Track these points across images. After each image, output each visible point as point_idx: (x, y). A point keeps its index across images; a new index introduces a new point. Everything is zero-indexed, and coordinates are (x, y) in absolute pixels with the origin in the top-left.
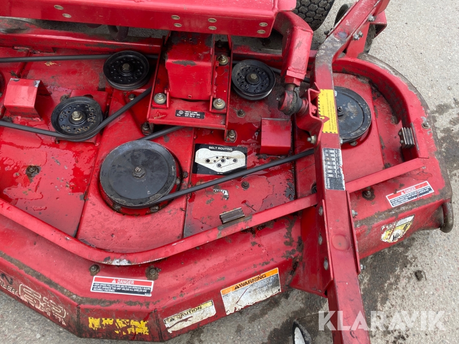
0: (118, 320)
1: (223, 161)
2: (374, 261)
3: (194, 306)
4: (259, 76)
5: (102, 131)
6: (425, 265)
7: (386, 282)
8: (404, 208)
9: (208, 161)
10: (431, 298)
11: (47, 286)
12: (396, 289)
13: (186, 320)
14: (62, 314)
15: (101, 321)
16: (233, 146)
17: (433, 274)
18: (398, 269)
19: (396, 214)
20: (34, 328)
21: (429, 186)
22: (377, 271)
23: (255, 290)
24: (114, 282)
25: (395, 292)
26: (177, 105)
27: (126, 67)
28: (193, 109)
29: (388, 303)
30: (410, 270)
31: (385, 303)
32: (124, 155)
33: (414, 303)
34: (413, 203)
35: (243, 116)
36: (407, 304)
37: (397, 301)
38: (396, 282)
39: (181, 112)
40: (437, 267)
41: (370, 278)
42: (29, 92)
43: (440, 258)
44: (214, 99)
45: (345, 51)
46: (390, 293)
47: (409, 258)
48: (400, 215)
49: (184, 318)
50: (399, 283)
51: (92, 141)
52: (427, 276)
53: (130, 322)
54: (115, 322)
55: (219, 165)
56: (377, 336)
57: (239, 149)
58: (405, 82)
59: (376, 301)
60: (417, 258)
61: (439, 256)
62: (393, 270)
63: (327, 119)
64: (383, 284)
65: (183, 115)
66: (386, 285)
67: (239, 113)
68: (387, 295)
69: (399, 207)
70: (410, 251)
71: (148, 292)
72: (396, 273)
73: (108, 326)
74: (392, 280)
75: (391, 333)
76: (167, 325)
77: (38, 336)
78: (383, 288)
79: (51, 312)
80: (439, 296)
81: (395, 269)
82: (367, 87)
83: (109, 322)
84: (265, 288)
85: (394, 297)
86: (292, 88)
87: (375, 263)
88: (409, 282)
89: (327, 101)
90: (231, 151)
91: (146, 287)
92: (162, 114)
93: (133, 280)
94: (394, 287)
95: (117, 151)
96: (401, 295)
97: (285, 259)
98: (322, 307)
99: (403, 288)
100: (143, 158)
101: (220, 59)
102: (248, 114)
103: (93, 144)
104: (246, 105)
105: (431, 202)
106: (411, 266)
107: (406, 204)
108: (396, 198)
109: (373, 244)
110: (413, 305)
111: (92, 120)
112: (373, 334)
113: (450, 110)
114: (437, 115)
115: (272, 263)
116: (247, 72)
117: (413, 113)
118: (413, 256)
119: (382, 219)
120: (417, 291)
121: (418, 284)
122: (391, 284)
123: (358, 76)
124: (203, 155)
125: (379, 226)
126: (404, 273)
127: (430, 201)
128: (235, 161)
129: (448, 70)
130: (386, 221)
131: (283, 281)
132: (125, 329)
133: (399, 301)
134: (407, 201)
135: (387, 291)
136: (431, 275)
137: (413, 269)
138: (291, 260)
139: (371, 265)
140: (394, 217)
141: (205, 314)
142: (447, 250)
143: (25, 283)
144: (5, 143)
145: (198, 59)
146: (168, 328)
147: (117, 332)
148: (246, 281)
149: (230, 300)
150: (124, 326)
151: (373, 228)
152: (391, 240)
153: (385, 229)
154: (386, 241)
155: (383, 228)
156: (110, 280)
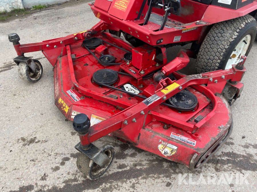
1: (131, 90)
2: (156, 165)
6: (176, 184)
7: (152, 174)
8: (175, 140)
9: (127, 87)
12: (153, 179)
15: (62, 101)
16: (139, 89)
17: (176, 190)
18: (162, 175)
19: (169, 140)
20: (51, 101)
21: (195, 143)
22: (153, 168)
25: (152, 180)
26: (131, 67)
28: (135, 71)
29: (144, 180)
30: (168, 180)
31: (144, 179)
32: (107, 72)
33: (155, 190)
34: (181, 142)
36: (152, 188)
37: (149, 183)
38: (156, 178)
40: (181, 190)
41: (148, 168)
43: (186, 189)
44: (141, 70)
46: (149, 178)
47: (171, 176)
48: (170, 141)
50: (157, 179)
52: (172, 188)
53: (66, 105)
54: (64, 103)
55: (129, 90)
56: (128, 184)
57: (139, 91)
59: (141, 176)
60: (175, 179)
61: (187, 188)
62: (160, 173)
63: (167, 90)
64: (150, 174)
65: (130, 70)
66: (151, 175)
68: (147, 178)
70: (175, 175)
72: (160, 176)
73: (62, 104)
74: (155, 176)
75: (134, 189)
77: (50, 103)
78: (149, 175)
81: (161, 174)
85: (149, 181)
87: (155, 166)
88: (162, 183)
89: (173, 86)
90: (136, 90)
92: (125, 67)
94: (153, 178)
95: (107, 70)
96: (153, 183)
98: (120, 159)
99: (157, 182)
101: (156, 64)
103: (105, 67)
106: (169, 179)
107: (177, 140)
108: (175, 136)
109: (153, 146)
110: (154, 190)
111: (109, 62)
112: (127, 183)
118: (175, 178)
119: (162, 136)
120: (161, 188)
121: (164, 187)
122: (154, 177)
123: (207, 98)
125: (159, 138)
126: (163, 179)
127: (189, 147)
128: (135, 92)
132: (64, 108)
134: (179, 140)
135: (149, 177)
136: (175, 190)
137: (169, 181)
139: (153, 165)
140: (167, 140)
142: (194, 189)
144: (88, 57)
146: (72, 115)
147: (62, 108)
148: (101, 118)
149: (93, 122)
150: (64, 106)
151: (155, 137)
152: (163, 153)
153: (161, 143)
154: (160, 151)
155: (160, 141)
156: (72, 93)
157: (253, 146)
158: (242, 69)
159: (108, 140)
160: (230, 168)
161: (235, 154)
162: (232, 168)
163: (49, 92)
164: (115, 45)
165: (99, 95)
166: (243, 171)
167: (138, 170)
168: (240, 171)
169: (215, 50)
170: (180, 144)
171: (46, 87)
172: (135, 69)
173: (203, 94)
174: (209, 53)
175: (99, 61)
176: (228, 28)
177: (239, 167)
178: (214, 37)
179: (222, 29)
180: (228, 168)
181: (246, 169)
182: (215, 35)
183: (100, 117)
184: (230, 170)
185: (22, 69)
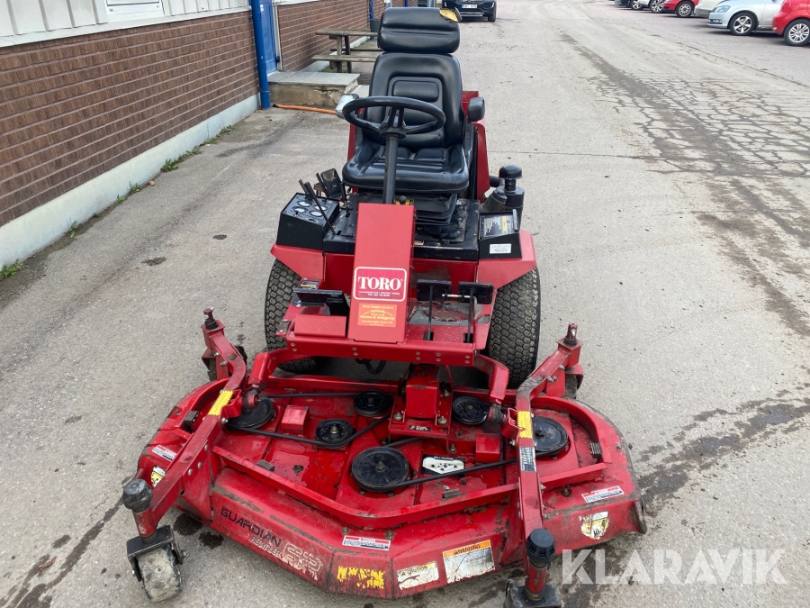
0: (361, 570)
1: (445, 466)
3: (421, 564)
4: (474, 407)
5: (350, 444)
8: (597, 504)
9: (433, 466)
10: (643, 600)
11: (310, 540)
12: (608, 590)
13: (414, 578)
14: (316, 568)
15: (348, 571)
16: (454, 457)
19: (590, 507)
21: (620, 489)
23: (472, 560)
24: (360, 540)
25: (607, 592)
26: (410, 422)
27: (371, 400)
28: (422, 425)
29: (600, 601)
31: (597, 601)
34: (606, 500)
35: (462, 437)
36: (619, 602)
37: (609, 600)
38: (608, 585)
39: (413, 427)
42: (301, 414)
44: (438, 418)
45: (544, 391)
46: (602, 593)
48: (593, 509)
49: (413, 575)
50: (611, 586)
51: (344, 449)
53: (369, 573)
54: (359, 572)
55: (442, 469)
57: (458, 459)
58: (602, 418)
59: (589, 599)
63: (524, 429)
64: (595, 586)
66: (598, 586)
67: (459, 435)
68: (599, 595)
69: (593, 503)
71: (386, 547)
73: (352, 577)
76: (400, 579)
78: (595, 589)
79: (307, 568)
80: (651, 598)
82: (568, 419)
83: (353, 572)
84: (480, 561)
85: (606, 596)
86: (495, 405)
88: (621, 586)
89: (525, 419)
90: (452, 460)
91: (384, 545)
92: (399, 428)
93: (374, 540)
96: (613, 595)
97: (495, 533)
99: (615, 590)
100: (383, 458)
101: (444, 393)
102: (467, 436)
103: (343, 452)
104: (465, 429)
105: (621, 501)
107: (599, 501)
108: (591, 496)
109: (574, 535)
110: (624, 604)
111: (345, 434)
113: (663, 451)
114: (650, 454)
115: (485, 535)
116: (464, 405)
117: (601, 433)
120: (629, 593)
121: (630, 588)
123: (559, 412)
124: (428, 462)
125: (576, 516)
128: (455, 467)
129: (662, 419)
130: (582, 512)
131: (496, 556)
132: (364, 582)
133: (611, 600)
134: (601, 499)
135: (600, 592)
138: (501, 534)
140: (588, 510)
141: (429, 576)
143: (292, 542)
144: (279, 450)
145: (429, 385)
146: (400, 583)
147: (358, 585)
148: (464, 547)
149: (451, 566)
150: (365, 577)
151: (569, 517)
152: (592, 536)
153: (583, 520)
154: (587, 535)
155: (581, 519)
156: (357, 539)
157: (649, 452)
158: (575, 344)
159: (482, 586)
160: (660, 500)
161: (645, 478)
162: (663, 500)
163: (248, 586)
164: (294, 393)
165: (430, 505)
166: (675, 494)
167: (576, 595)
168: (672, 496)
169: (520, 327)
170: (607, 504)
171: (222, 582)
172: (423, 422)
173: (546, 408)
174: (511, 336)
175: (318, 445)
176: (521, 287)
177: (667, 492)
178: (509, 309)
179: (512, 292)
180: (658, 503)
181: (675, 489)
182: (508, 305)
183: (461, 548)
184: (664, 504)
185: (159, 570)
